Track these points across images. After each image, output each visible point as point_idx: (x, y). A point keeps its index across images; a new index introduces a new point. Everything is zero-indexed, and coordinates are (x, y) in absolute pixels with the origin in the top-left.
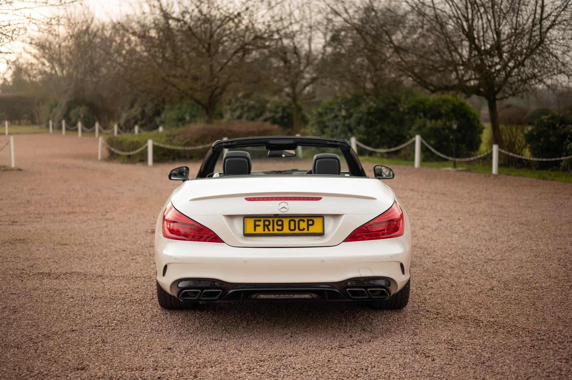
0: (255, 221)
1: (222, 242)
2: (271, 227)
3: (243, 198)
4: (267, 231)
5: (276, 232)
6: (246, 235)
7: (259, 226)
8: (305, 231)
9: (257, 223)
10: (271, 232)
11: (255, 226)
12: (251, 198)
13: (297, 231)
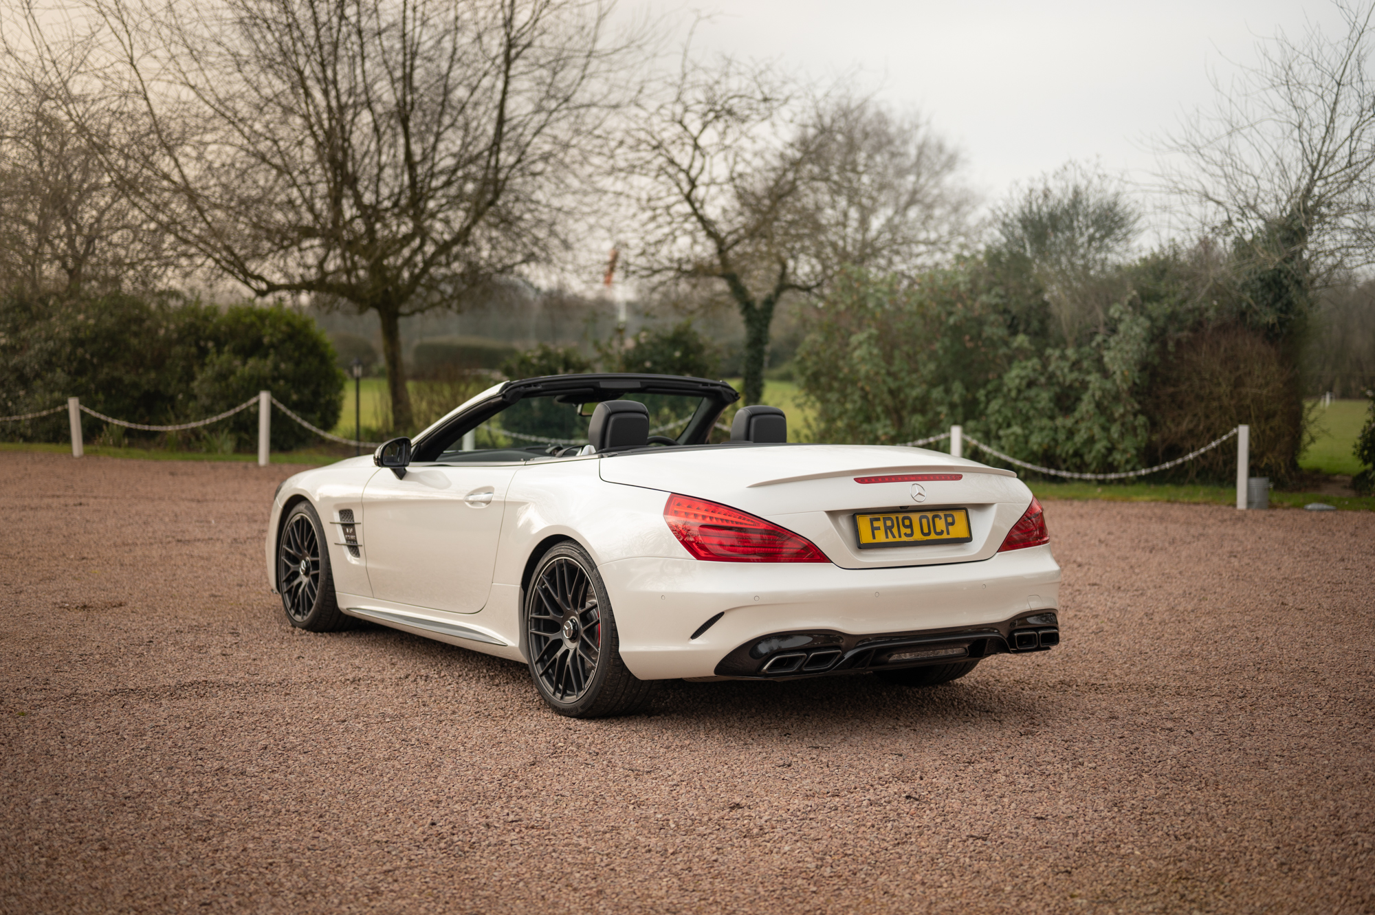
0: (872, 521)
1: (830, 561)
2: (895, 530)
3: (850, 480)
4: (891, 539)
5: (904, 539)
6: (862, 547)
7: (878, 528)
8: (945, 536)
9: (876, 524)
10: (897, 539)
11: (874, 529)
12: (865, 478)
13: (933, 536)
